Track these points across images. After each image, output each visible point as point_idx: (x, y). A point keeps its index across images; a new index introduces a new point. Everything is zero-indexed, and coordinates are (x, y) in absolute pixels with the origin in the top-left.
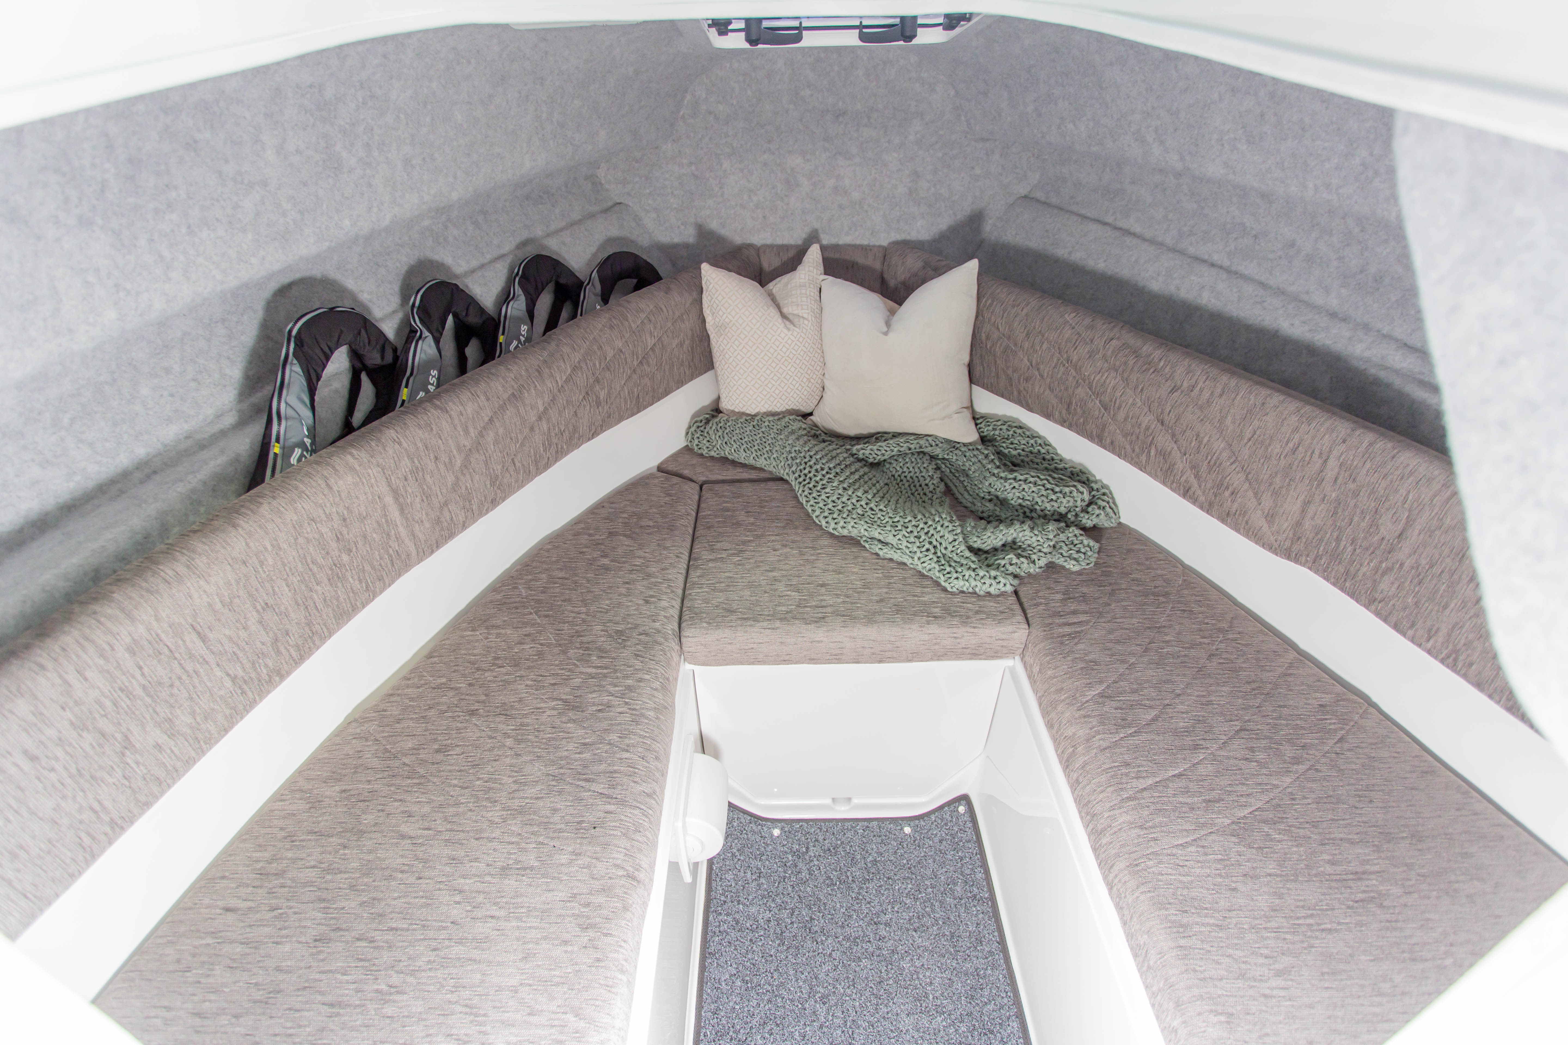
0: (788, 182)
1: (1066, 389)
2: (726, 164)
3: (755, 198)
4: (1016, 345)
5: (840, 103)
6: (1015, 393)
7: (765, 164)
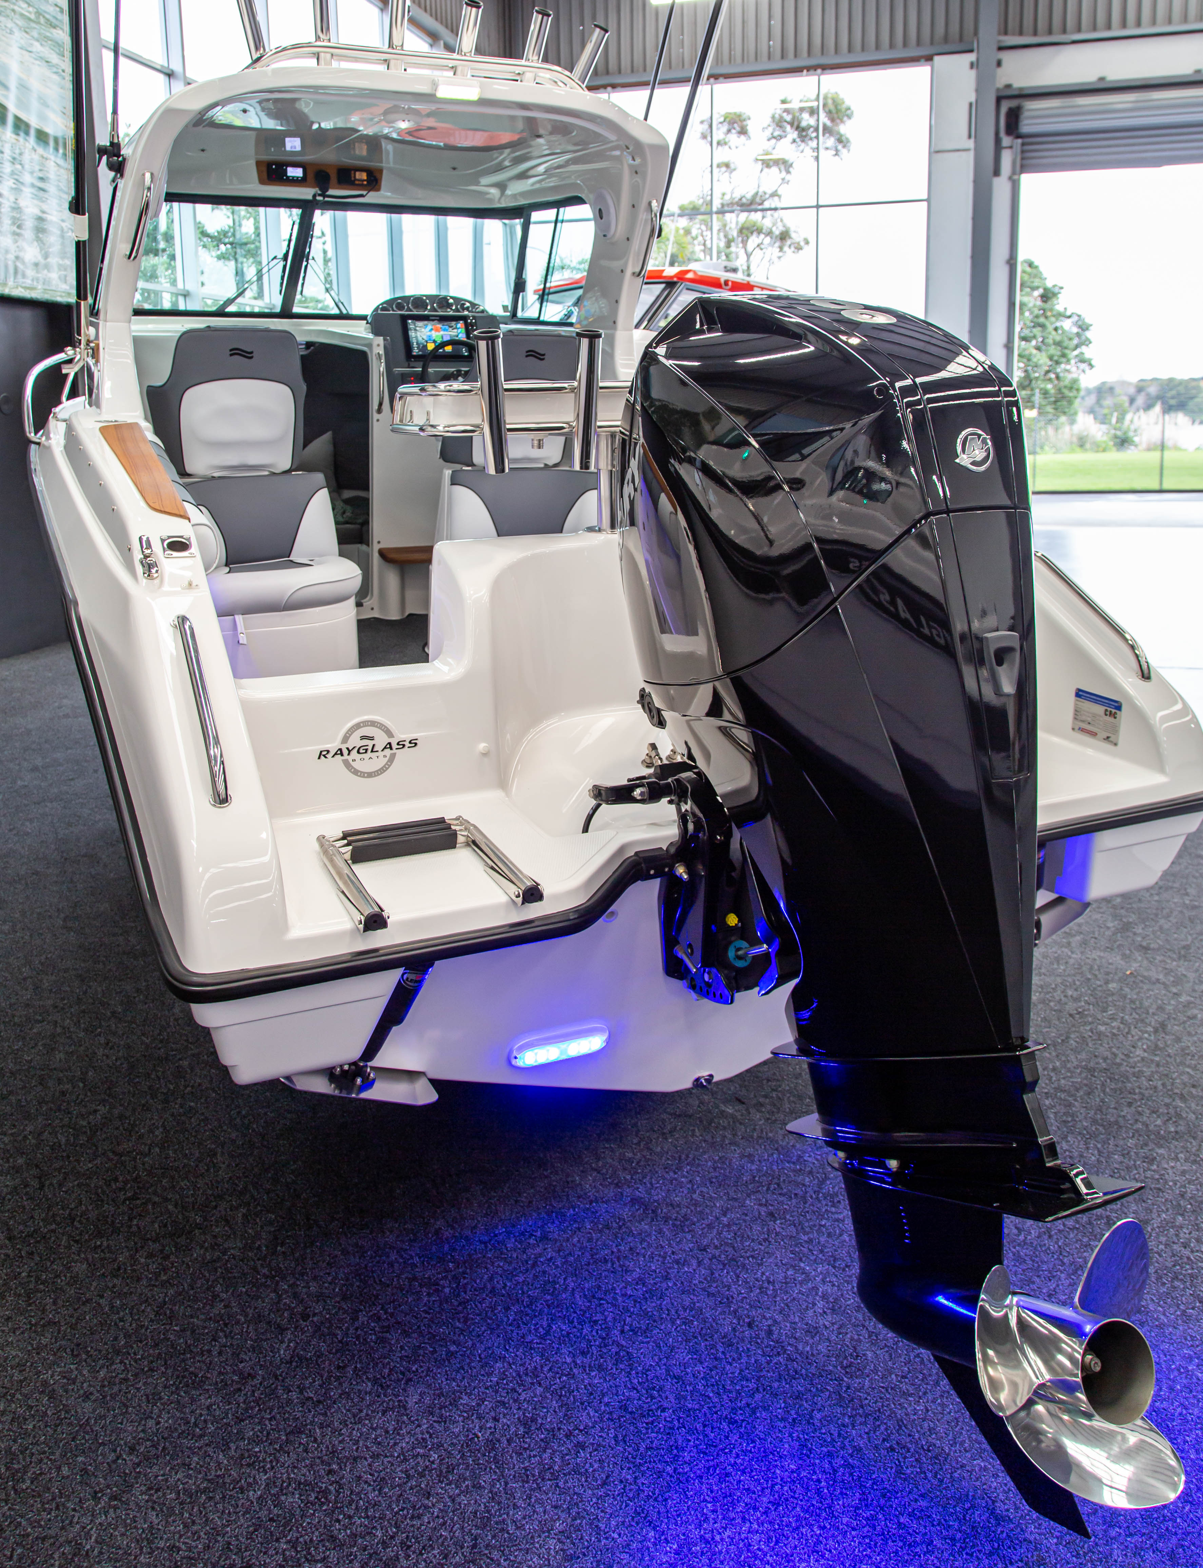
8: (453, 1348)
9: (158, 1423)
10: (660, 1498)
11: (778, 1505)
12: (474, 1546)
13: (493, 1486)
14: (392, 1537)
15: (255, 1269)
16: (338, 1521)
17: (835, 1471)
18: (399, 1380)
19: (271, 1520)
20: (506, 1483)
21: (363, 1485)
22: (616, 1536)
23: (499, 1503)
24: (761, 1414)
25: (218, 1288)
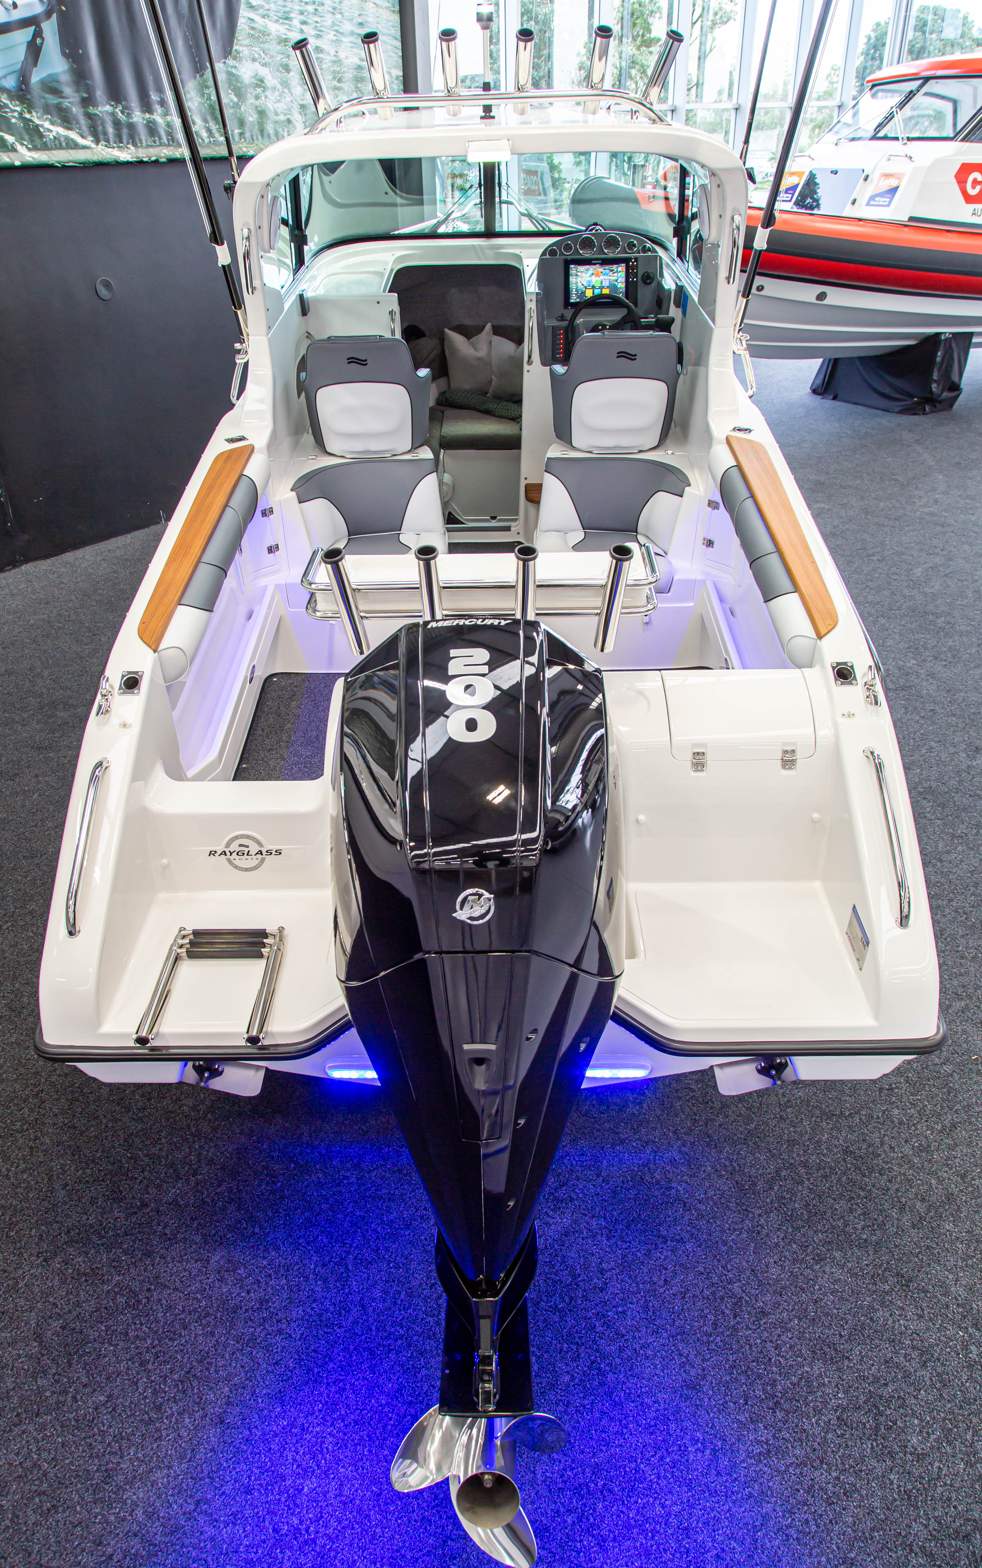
8: (257, 1230)
9: (88, 1219)
10: (298, 1388)
11: (357, 1424)
12: (188, 1372)
13: (220, 1338)
14: (154, 1347)
15: (189, 1126)
16: (135, 1324)
17: (405, 1416)
18: (216, 1241)
19: (106, 1308)
20: (228, 1338)
21: (159, 1306)
22: (260, 1401)
23: (216, 1350)
24: (392, 1356)
25: (163, 1134)
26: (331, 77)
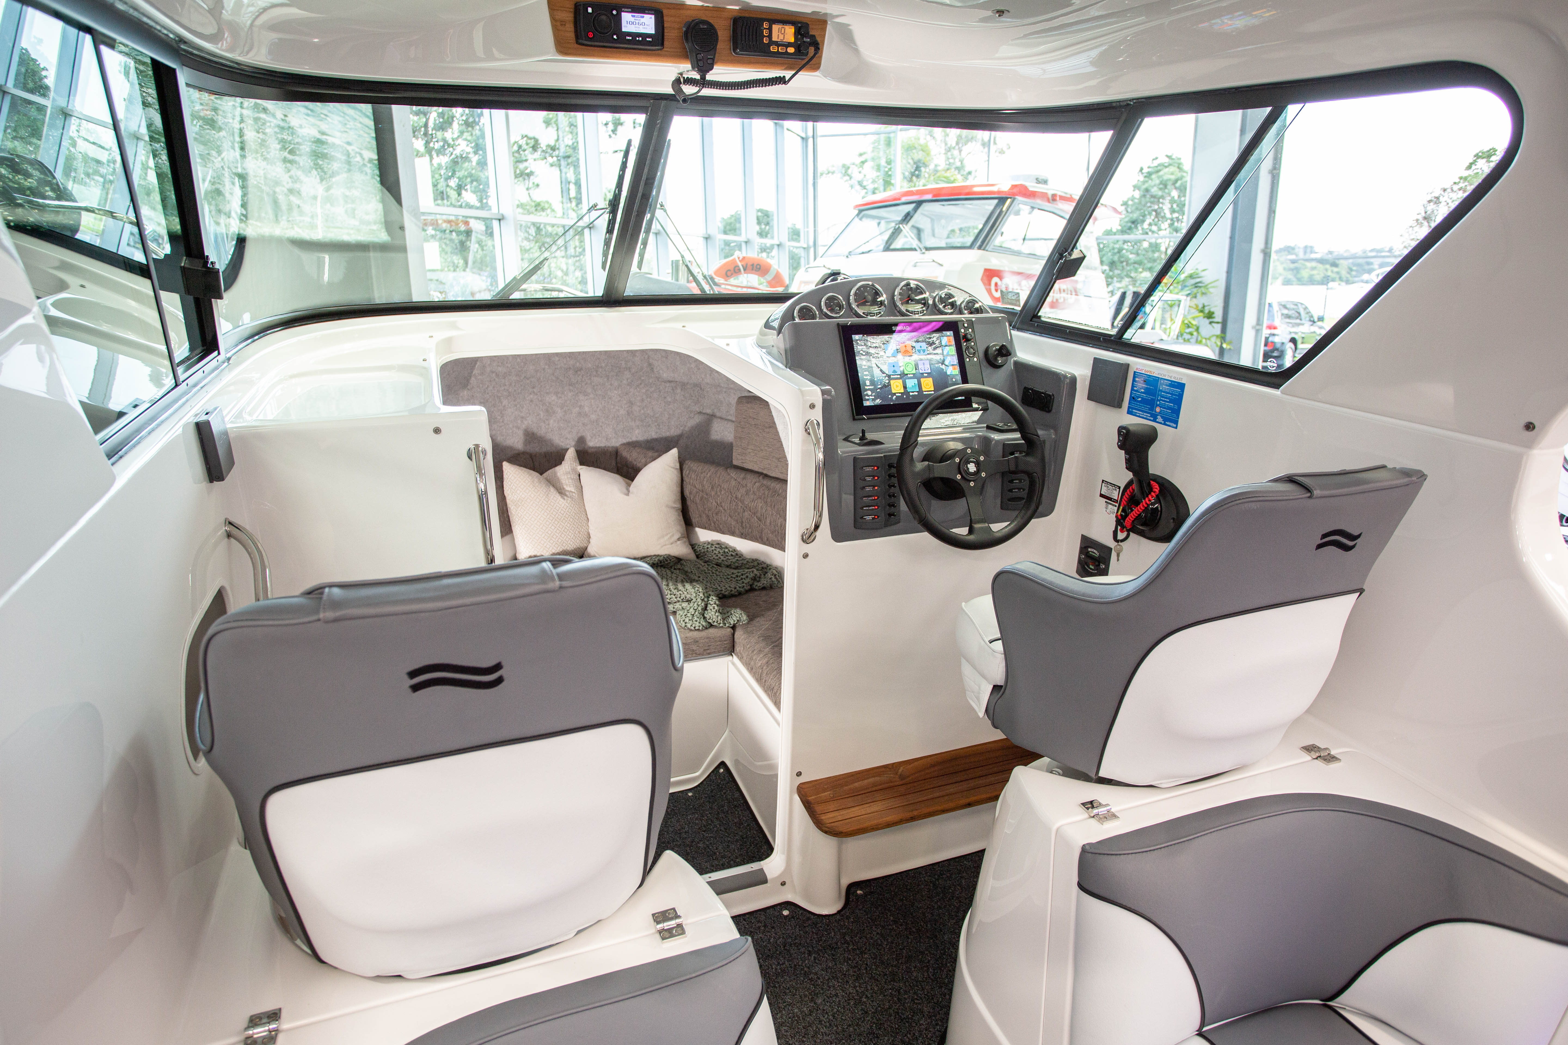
0: (547, 411)
1: (739, 514)
2: (505, 402)
3: (526, 422)
4: (707, 494)
5: (578, 364)
6: (713, 524)
7: (531, 401)
26: (279, 147)
